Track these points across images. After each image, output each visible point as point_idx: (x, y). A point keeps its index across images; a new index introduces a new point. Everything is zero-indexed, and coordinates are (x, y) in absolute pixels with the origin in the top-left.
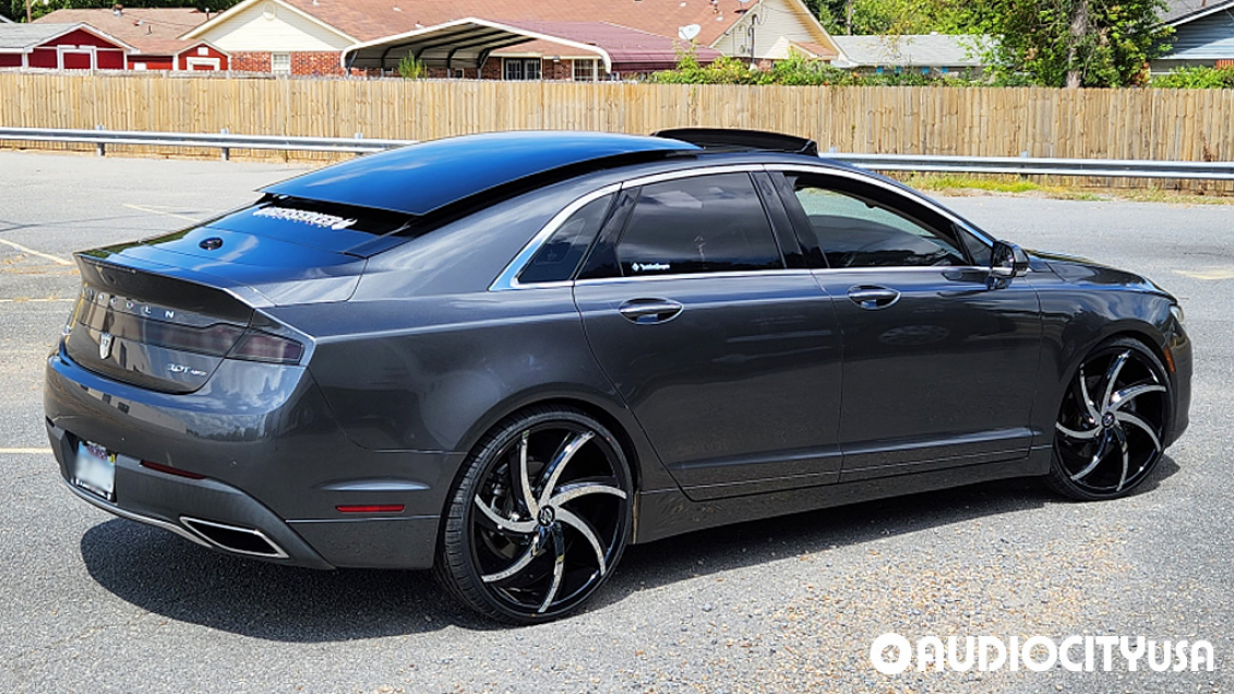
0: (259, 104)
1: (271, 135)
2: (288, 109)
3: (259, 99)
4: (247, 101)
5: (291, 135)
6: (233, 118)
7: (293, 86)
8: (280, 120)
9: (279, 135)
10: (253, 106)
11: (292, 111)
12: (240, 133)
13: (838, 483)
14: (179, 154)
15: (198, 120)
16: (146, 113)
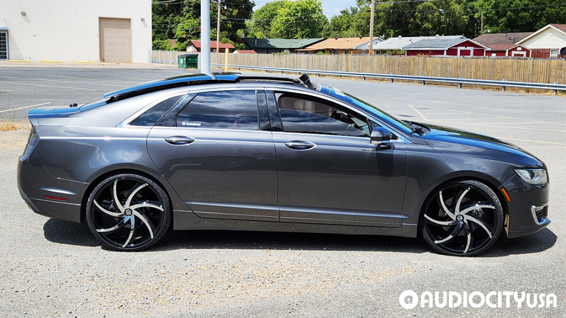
0: (520, 69)
1: (523, 82)
2: (531, 72)
3: (520, 67)
4: (515, 68)
5: (531, 82)
6: (509, 74)
7: (533, 62)
8: (527, 76)
9: (526, 82)
10: (517, 70)
11: (532, 71)
12: (512, 81)
13: (279, 222)
14: (488, 88)
15: (496, 75)
16: (478, 72)
